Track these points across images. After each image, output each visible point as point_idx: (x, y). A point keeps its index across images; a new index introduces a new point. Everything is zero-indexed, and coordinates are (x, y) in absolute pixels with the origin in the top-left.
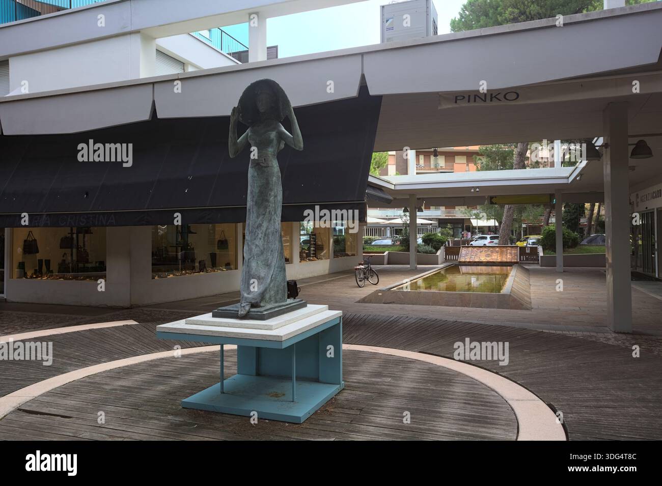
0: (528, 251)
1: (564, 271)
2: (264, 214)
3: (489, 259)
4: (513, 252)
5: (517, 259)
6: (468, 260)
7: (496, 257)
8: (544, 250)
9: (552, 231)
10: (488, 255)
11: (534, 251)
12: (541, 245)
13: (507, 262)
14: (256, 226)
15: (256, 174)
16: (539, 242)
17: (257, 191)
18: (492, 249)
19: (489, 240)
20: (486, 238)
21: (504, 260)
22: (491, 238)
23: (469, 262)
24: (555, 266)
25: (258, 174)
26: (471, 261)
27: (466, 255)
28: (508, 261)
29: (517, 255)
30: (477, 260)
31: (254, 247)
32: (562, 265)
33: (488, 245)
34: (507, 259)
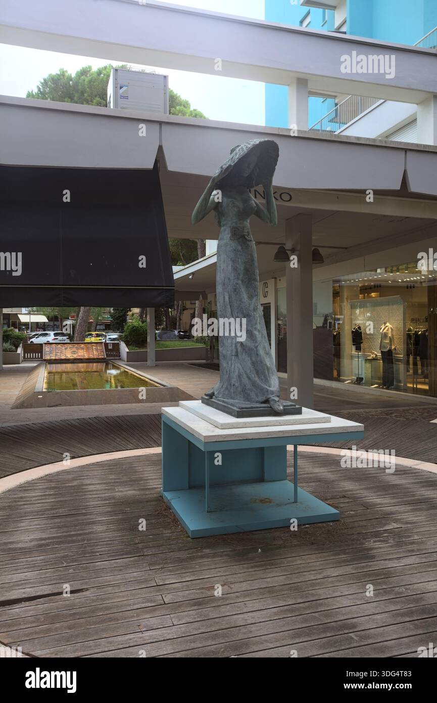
0: (110, 347)
1: (156, 366)
2: (256, 295)
3: (75, 356)
4: (99, 348)
5: (104, 355)
6: (54, 358)
7: (82, 354)
8: (127, 345)
9: (135, 326)
10: (74, 352)
11: (116, 347)
12: (123, 341)
13: (94, 359)
14: (252, 308)
15: (239, 248)
16: (120, 338)
17: (242, 268)
18: (76, 346)
19: (52, 337)
20: (46, 335)
21: (91, 356)
22: (55, 335)
23: (55, 360)
24: (147, 361)
25: (242, 248)
26: (57, 358)
27: (51, 352)
28: (95, 357)
29: (103, 352)
30: (63, 357)
31: (256, 333)
32: (154, 359)
33: (51, 342)
34: (93, 355)
